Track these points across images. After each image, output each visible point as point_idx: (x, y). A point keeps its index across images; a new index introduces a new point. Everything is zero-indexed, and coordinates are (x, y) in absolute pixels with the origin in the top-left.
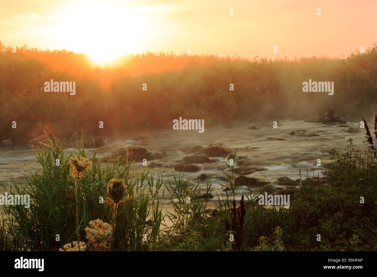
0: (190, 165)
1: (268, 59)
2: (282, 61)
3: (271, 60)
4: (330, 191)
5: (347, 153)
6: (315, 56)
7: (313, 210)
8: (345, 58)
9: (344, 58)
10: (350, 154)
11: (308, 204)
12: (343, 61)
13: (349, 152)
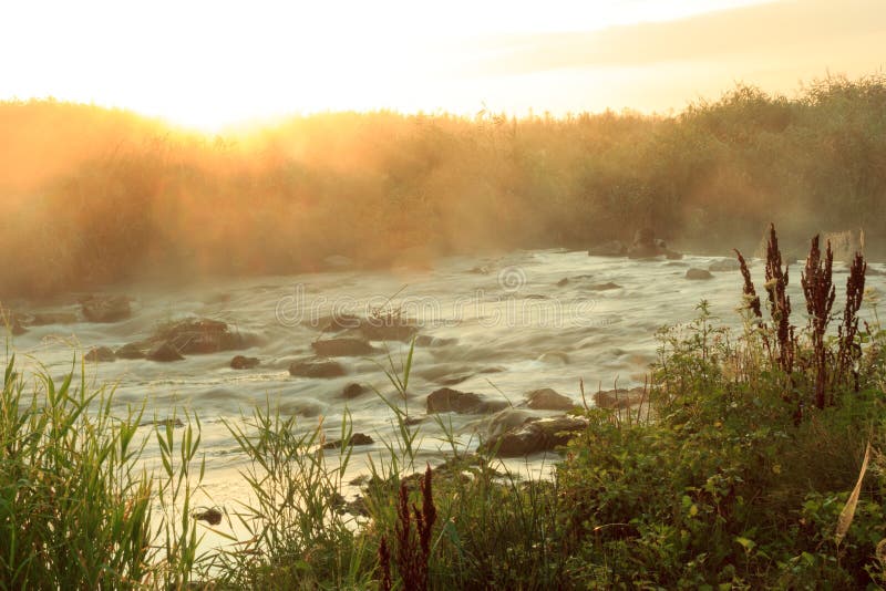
0: (324, 361)
1: (509, 118)
2: (539, 122)
3: (515, 119)
4: (657, 436)
5: (697, 336)
6: (611, 111)
7: (616, 492)
8: (676, 114)
9: (674, 116)
10: (705, 340)
11: (604, 473)
12: (671, 121)
13: (701, 336)
